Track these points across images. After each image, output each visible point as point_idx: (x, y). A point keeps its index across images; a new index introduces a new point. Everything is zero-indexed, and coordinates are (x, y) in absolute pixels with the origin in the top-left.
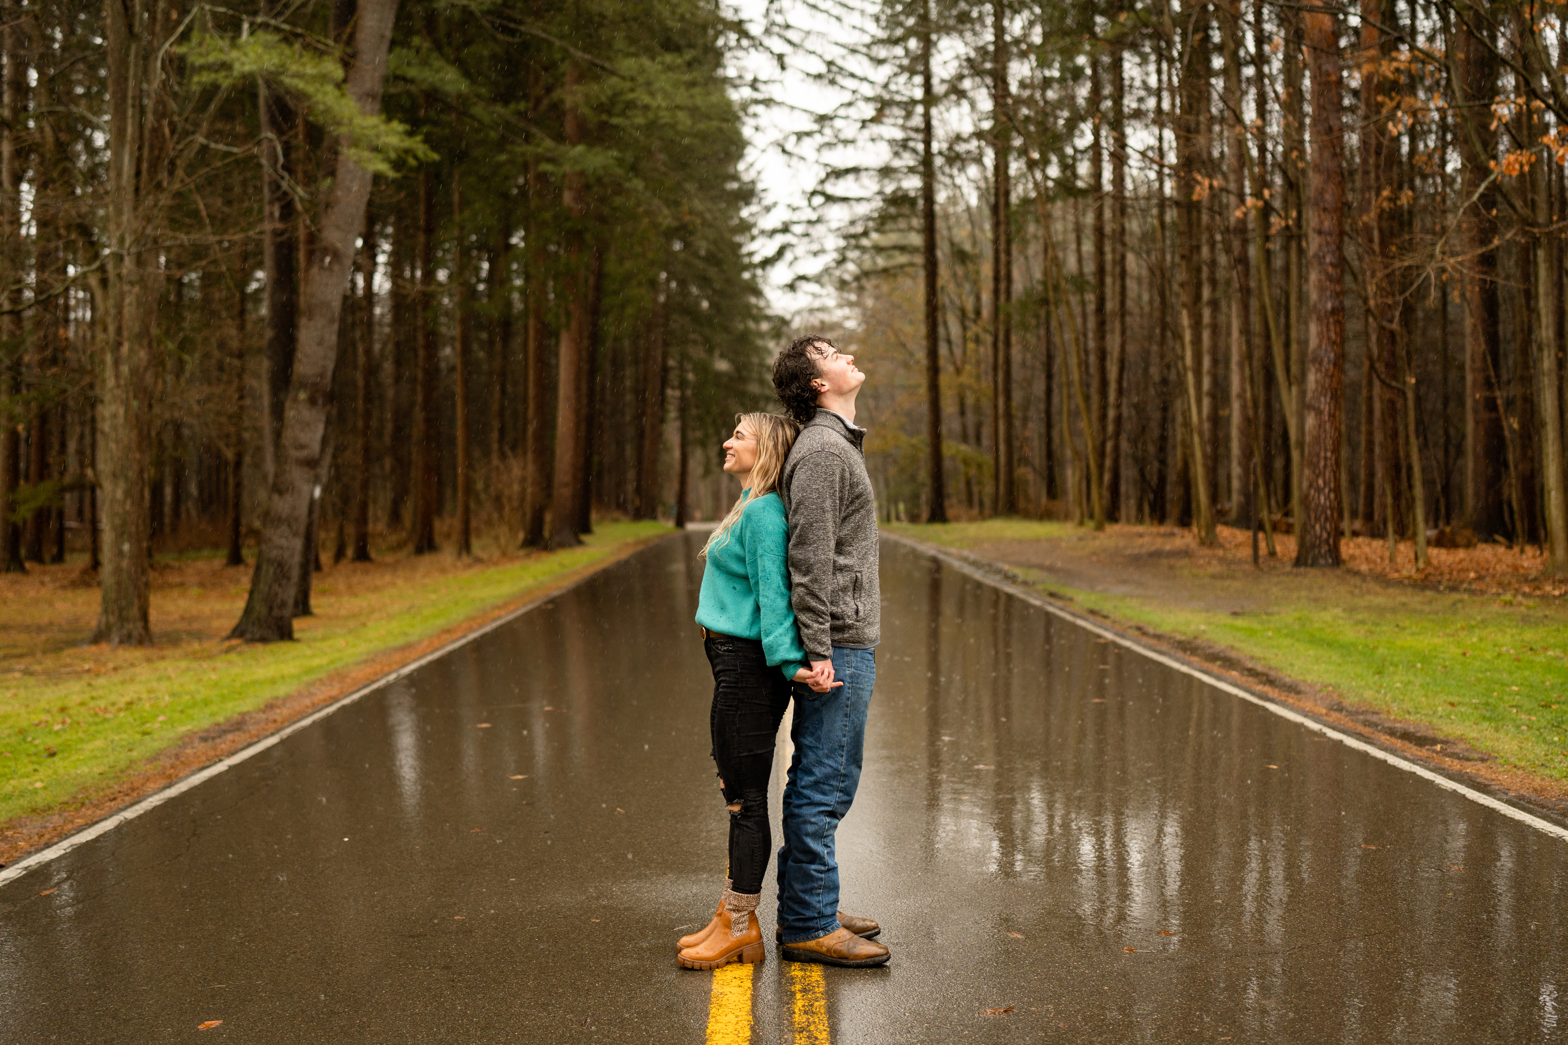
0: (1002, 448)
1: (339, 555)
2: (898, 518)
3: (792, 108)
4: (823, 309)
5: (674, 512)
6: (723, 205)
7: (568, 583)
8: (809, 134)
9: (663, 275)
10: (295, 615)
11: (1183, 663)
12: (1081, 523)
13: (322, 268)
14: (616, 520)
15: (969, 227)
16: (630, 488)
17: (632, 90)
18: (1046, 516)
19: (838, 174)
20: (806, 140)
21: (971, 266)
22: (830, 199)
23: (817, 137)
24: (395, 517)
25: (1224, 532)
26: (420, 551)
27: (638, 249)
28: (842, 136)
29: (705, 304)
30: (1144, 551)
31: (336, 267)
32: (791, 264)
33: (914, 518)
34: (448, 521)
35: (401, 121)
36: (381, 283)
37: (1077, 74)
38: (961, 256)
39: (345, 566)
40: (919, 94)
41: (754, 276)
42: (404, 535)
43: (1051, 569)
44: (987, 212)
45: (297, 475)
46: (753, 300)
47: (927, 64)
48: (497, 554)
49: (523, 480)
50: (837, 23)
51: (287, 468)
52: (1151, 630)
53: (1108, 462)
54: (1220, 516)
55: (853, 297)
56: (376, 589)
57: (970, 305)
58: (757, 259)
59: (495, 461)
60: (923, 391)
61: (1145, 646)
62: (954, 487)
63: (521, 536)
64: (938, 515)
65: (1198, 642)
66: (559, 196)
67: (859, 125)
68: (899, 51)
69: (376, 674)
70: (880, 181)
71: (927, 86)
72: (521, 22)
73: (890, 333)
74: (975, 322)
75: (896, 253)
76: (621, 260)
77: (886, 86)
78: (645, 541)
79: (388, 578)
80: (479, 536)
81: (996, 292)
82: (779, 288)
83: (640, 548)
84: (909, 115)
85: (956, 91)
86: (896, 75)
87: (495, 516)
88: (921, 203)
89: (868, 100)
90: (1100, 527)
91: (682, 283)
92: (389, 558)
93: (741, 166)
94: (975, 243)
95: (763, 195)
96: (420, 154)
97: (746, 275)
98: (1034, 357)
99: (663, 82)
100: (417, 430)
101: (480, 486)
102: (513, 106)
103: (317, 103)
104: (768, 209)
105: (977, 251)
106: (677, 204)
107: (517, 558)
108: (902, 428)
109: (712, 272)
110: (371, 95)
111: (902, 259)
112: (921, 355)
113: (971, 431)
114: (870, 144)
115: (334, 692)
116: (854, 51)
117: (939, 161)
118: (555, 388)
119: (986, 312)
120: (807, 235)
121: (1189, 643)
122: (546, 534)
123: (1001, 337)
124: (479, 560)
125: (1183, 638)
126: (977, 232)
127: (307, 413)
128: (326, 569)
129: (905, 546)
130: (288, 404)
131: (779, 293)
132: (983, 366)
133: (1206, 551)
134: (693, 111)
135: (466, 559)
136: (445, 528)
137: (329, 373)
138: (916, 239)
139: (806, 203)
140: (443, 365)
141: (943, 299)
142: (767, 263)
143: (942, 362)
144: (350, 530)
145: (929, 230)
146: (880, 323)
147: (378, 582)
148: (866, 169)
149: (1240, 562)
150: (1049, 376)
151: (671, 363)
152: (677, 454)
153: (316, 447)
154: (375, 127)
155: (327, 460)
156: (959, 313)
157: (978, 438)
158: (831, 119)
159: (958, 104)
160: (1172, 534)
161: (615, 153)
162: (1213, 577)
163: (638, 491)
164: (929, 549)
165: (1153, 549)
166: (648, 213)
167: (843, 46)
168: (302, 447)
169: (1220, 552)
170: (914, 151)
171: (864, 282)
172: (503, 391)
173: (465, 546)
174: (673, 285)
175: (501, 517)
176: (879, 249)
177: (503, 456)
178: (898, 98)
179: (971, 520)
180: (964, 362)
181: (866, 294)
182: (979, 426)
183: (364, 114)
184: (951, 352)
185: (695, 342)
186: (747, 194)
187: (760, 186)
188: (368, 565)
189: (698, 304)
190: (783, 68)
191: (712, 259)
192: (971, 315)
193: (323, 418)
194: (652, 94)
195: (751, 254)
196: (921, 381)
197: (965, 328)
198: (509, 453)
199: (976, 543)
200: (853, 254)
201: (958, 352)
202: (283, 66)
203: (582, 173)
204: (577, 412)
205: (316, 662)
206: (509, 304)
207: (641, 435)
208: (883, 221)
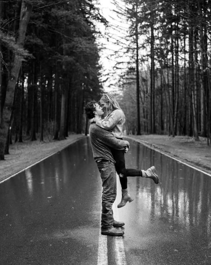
0: (153, 119)
1: (16, 141)
2: (130, 134)
3: (110, 50)
4: (116, 91)
5: (85, 132)
6: (95, 69)
7: (63, 148)
8: (113, 55)
9: (83, 84)
10: (5, 154)
11: (198, 169)
12: (170, 135)
13: (11, 80)
14: (73, 134)
15: (145, 74)
16: (76, 127)
17: (77, 44)
18: (162, 134)
19: (119, 63)
20: (112, 56)
21: (146, 82)
22: (117, 68)
23: (115, 55)
24: (28, 133)
25: (200, 138)
26: (32, 140)
27: (78, 78)
28: (120, 55)
29: (91, 90)
30: (184, 142)
31: (14, 80)
32: (109, 81)
33: (134, 134)
34: (39, 134)
35: (28, 50)
36: (26, 85)
37: (168, 43)
38: (144, 80)
39: (17, 143)
40: (136, 47)
41: (101, 84)
42: (30, 137)
43: (164, 146)
44: (149, 71)
45: (5, 125)
46: (101, 89)
47: (137, 41)
48: (48, 141)
49: (54, 125)
50: (119, 32)
51: (3, 123)
52: (189, 160)
53: (175, 123)
54: (199, 134)
55: (121, 89)
56: (23, 148)
57: (145, 90)
58: (102, 81)
59: (48, 122)
60: (136, 108)
61: (189, 164)
62: (142, 128)
63: (53, 137)
64: (139, 134)
65: (200, 163)
66: (62, 67)
67: (123, 53)
68: (132, 38)
69: (20, 169)
70: (128, 65)
71: (137, 45)
72: (54, 30)
73: (129, 96)
74: (146, 94)
75: (131, 79)
76: (75, 81)
77: (129, 45)
78: (79, 139)
79: (26, 146)
80: (45, 137)
81: (151, 87)
82: (107, 86)
83: (78, 140)
84: (134, 51)
85: (143, 47)
86: (131, 43)
87: (48, 133)
88: (136, 69)
89: (125, 48)
90: (174, 136)
91: (87, 86)
92: (26, 141)
93: (99, 62)
94: (146, 77)
95: (103, 67)
96: (31, 57)
97: (100, 84)
98: (159, 101)
99: (84, 42)
100: (33, 115)
101: (45, 127)
102: (52, 47)
103: (9, 45)
104: (104, 70)
105: (147, 79)
106: (86, 68)
107: (53, 142)
108: (131, 115)
109: (93, 83)
110: (22, 44)
111: (132, 81)
112: (136, 100)
113: (146, 116)
114: (126, 57)
115: (10, 174)
116: (122, 38)
117: (139, 61)
118: (60, 106)
119: (149, 92)
120: (113, 76)
121: (198, 163)
122: (59, 137)
123: (153, 97)
124: (45, 142)
125: (196, 162)
126: (147, 75)
127: (7, 112)
128: (13, 144)
129: (133, 140)
130: (3, 110)
131: (107, 87)
132: (148, 103)
133: (197, 142)
134: (90, 49)
135: (42, 142)
136: (38, 135)
137: (12, 103)
138: (135, 77)
139: (113, 69)
140: (38, 102)
141: (140, 89)
142: (104, 81)
143: (140, 102)
144: (18, 135)
145: (138, 75)
146: (127, 94)
147: (24, 147)
148: (125, 62)
149: (205, 144)
150: (162, 105)
151: (85, 102)
152: (86, 120)
153: (9, 119)
154: (22, 51)
155: (12, 122)
156: (143, 92)
157: (147, 118)
158: (118, 52)
159: (143, 49)
160: (189, 138)
161: (74, 57)
162: (199, 148)
163: (78, 128)
164: (138, 141)
165: (185, 141)
166: (80, 70)
167: (120, 37)
168: (6, 119)
169: (200, 142)
170: (134, 58)
171: (124, 85)
172: (50, 107)
173: (42, 139)
174: (85, 86)
175: (49, 133)
176: (127, 79)
177: (50, 121)
178: (131, 48)
179: (146, 134)
180: (144, 102)
181: (124, 88)
182: (147, 115)
183: (20, 48)
184: (142, 100)
185: (89, 97)
186: (100, 67)
187: (103, 66)
188: (22, 143)
189: (90, 90)
190: (108, 41)
191: (93, 80)
192: (146, 92)
193: (11, 113)
194: (81, 45)
195: (101, 80)
196: (136, 105)
197: (144, 95)
198: (51, 120)
199: (147, 140)
200: (122, 80)
201: (143, 100)
202: (2, 37)
203: (67, 61)
204: (65, 111)
205: (8, 166)
206: (52, 89)
207: (78, 116)
208: (128, 73)
